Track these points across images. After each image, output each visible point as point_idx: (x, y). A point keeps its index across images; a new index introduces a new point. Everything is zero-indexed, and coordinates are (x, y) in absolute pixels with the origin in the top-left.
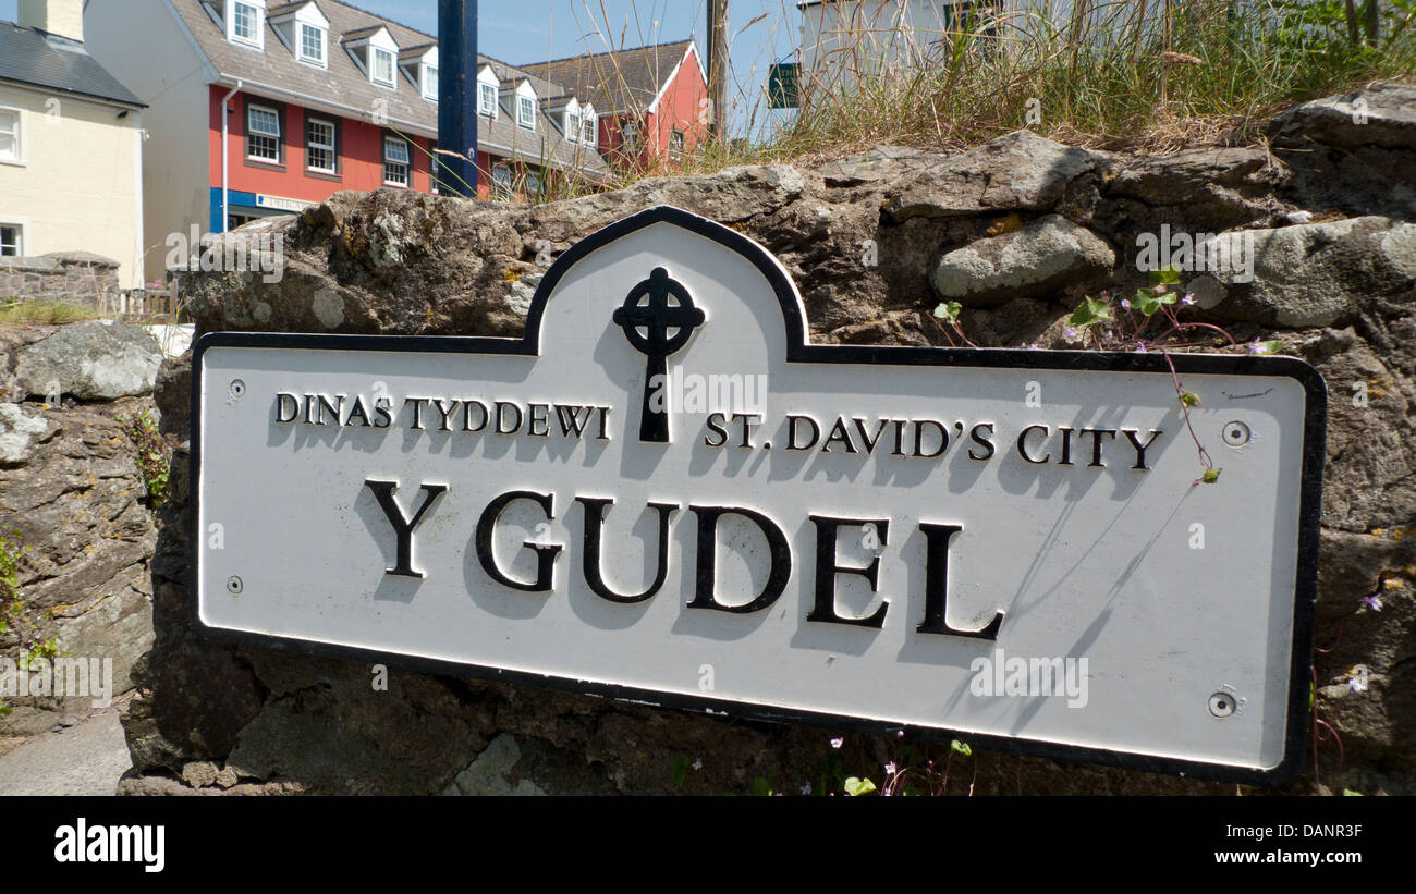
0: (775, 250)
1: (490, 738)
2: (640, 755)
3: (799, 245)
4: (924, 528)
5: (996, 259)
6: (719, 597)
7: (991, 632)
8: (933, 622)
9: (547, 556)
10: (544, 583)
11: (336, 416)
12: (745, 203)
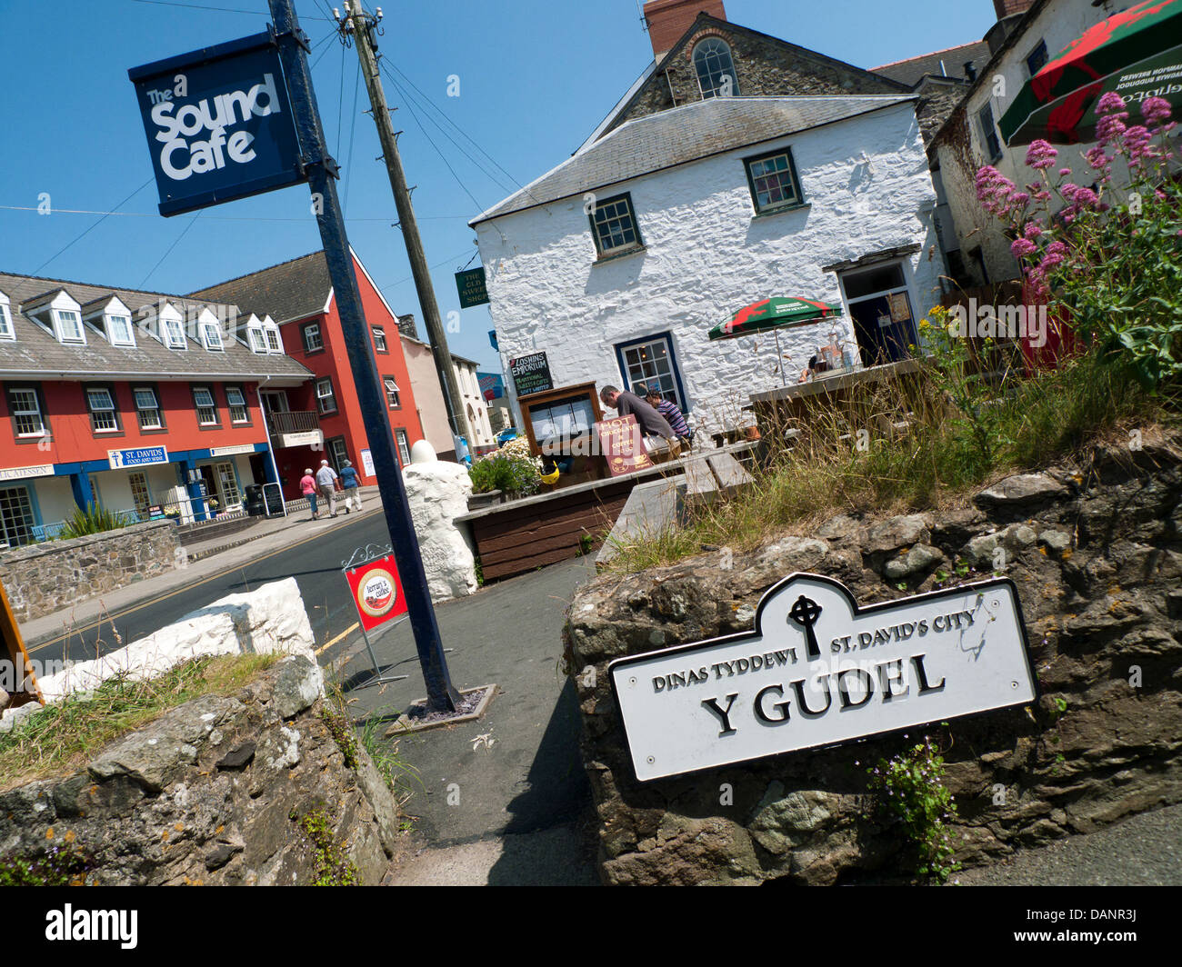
0: (828, 575)
1: (768, 784)
2: (830, 768)
3: (836, 571)
4: (914, 658)
5: (906, 563)
6: (852, 701)
7: (943, 685)
8: (924, 688)
9: (785, 707)
10: (787, 717)
11: (683, 680)
12: (812, 561)
